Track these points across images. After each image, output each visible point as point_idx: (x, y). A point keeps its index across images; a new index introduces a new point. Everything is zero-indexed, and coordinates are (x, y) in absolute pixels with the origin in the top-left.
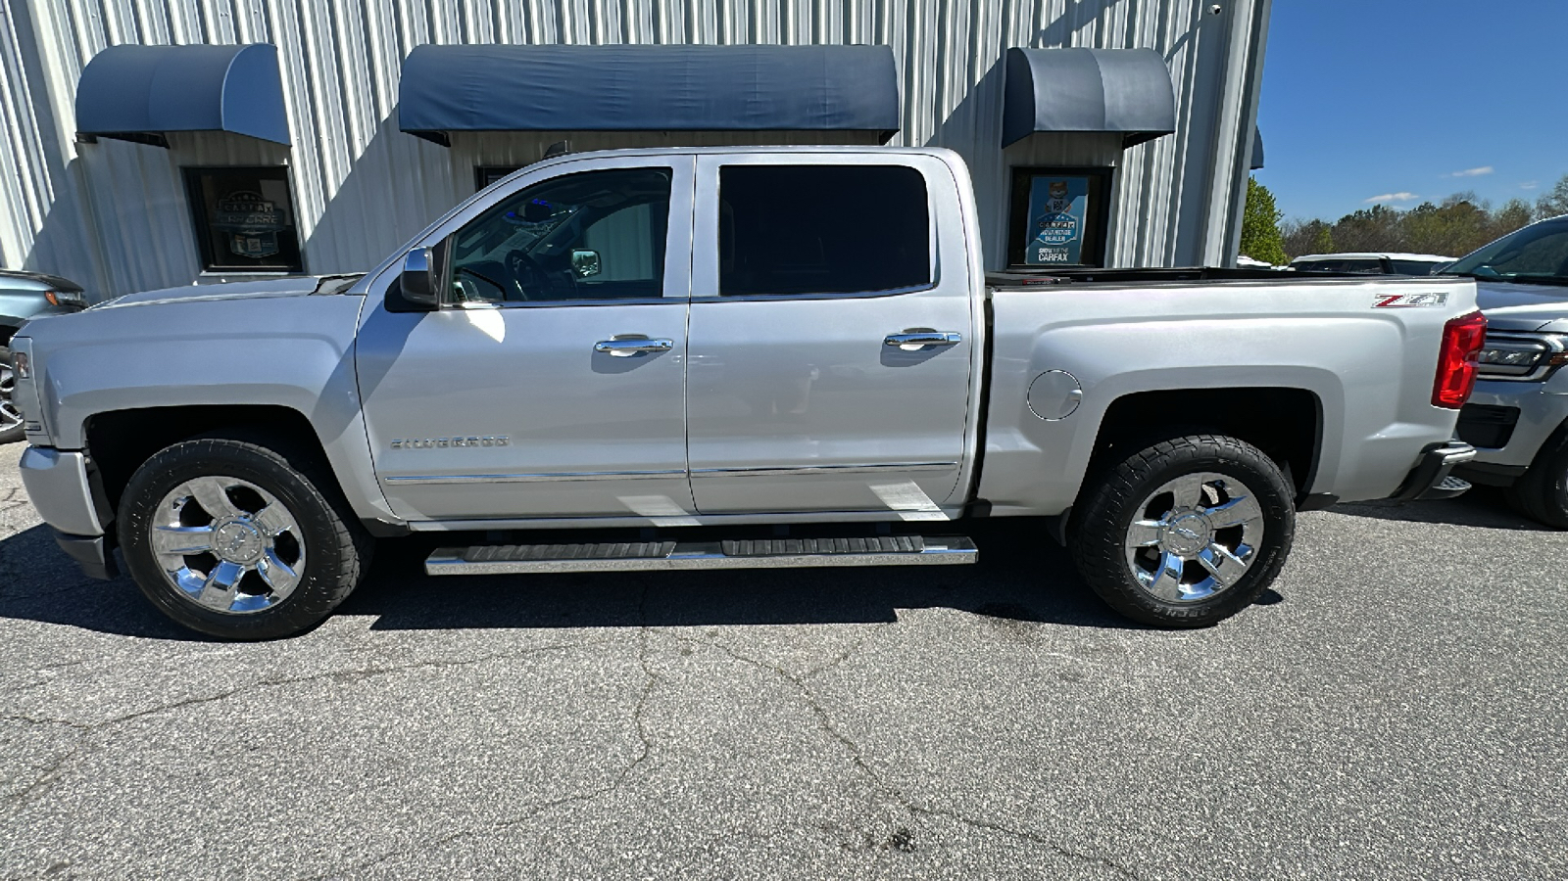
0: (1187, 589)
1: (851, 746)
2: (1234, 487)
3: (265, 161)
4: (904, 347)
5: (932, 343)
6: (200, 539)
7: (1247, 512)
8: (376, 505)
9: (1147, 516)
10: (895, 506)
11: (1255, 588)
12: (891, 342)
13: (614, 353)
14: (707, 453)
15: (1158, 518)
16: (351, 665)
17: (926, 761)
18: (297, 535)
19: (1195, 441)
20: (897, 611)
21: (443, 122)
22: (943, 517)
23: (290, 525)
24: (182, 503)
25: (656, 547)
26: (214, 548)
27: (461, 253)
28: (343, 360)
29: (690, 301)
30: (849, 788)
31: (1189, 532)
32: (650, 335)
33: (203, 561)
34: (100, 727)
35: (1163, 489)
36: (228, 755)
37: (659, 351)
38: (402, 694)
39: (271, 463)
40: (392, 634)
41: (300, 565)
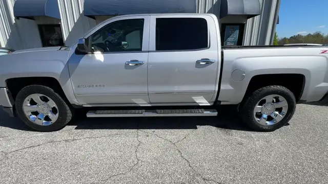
0: (268, 122)
1: (188, 161)
2: (281, 98)
3: (56, 23)
4: (201, 63)
5: (208, 62)
6: (34, 108)
7: (284, 104)
8: (74, 101)
9: (259, 105)
10: (197, 102)
11: (284, 122)
12: (198, 62)
13: (130, 65)
14: (153, 89)
15: (261, 105)
16: (69, 138)
17: (206, 166)
18: (57, 107)
19: (272, 87)
20: (197, 126)
21: (94, 14)
22: (209, 105)
23: (55, 105)
24: (30, 100)
25: (140, 111)
26: (38, 110)
27: (93, 40)
28: (65, 66)
29: (149, 52)
30: (188, 173)
31: (269, 109)
32: (139, 60)
33: (36, 113)
34: (9, 153)
35: (264, 98)
36: (39, 161)
37: (141, 64)
38: (81, 145)
39: (49, 91)
40: (79, 131)
41: (57, 114)
